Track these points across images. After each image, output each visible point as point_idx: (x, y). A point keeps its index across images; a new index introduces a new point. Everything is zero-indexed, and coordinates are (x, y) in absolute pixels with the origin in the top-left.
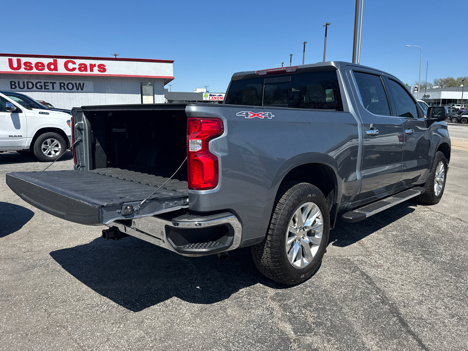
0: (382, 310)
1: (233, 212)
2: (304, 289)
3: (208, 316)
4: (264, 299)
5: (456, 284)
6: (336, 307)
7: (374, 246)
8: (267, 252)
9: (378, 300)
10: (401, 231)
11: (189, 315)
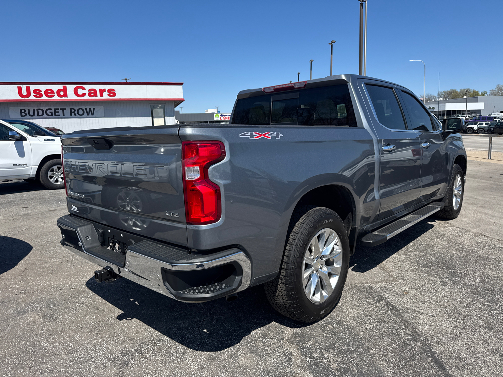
0: (413, 350)
1: (240, 247)
2: (324, 326)
3: (216, 367)
4: (280, 342)
5: (491, 312)
6: (362, 348)
7: (397, 270)
8: (281, 288)
9: (408, 337)
10: (423, 251)
11: (195, 367)
